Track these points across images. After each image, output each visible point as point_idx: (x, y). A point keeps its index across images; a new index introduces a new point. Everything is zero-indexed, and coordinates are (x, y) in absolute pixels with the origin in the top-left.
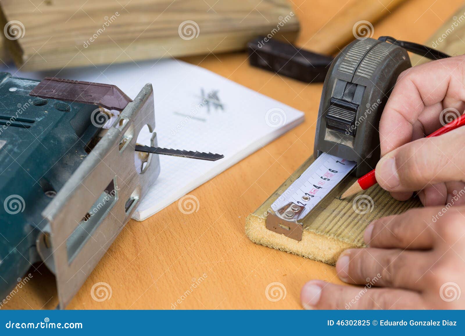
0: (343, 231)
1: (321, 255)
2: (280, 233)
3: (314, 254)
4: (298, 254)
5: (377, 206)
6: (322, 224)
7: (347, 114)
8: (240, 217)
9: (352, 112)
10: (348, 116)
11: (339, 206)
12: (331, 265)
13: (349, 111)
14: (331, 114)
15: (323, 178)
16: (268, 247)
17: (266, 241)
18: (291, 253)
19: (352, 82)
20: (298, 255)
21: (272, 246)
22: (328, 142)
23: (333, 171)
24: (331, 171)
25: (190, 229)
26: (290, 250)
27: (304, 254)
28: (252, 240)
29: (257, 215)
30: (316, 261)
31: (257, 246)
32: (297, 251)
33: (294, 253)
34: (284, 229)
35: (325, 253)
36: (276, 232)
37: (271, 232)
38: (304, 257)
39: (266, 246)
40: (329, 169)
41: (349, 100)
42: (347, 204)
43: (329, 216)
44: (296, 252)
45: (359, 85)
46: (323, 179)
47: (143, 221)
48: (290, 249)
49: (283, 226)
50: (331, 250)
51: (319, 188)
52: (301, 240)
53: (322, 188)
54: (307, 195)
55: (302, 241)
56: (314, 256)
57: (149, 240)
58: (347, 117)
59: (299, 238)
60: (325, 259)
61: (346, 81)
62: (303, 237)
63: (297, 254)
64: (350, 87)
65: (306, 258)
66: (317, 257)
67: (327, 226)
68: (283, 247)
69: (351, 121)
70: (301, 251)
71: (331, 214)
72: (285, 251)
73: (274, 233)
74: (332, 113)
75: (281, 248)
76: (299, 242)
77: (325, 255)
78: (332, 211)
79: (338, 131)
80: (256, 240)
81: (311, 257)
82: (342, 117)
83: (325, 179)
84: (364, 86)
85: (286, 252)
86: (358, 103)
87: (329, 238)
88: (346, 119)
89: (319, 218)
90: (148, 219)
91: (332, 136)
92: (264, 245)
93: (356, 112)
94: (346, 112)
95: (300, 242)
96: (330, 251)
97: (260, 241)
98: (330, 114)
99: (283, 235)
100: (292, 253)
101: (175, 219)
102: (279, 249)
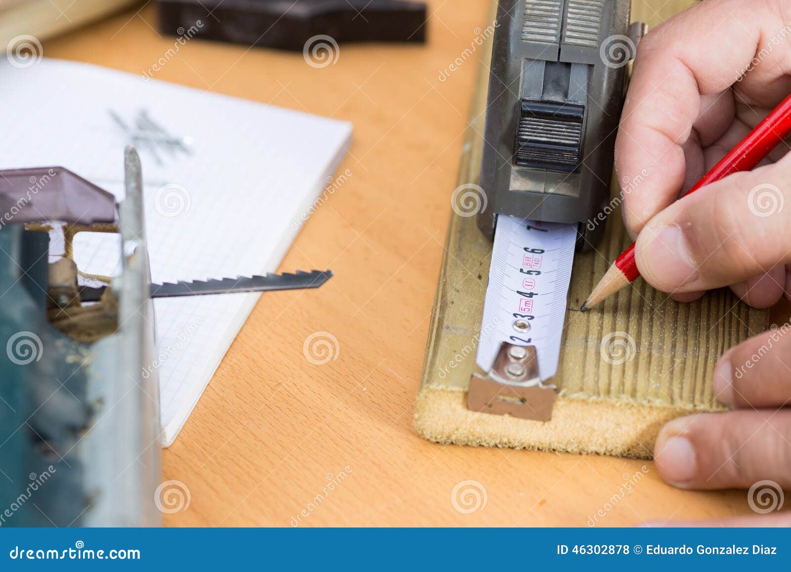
0: (635, 382)
1: (598, 440)
2: (502, 414)
3: (580, 442)
4: (540, 448)
5: (664, 309)
6: (583, 376)
7: (563, 130)
8: (365, 389)
9: (573, 123)
10: (567, 134)
11: (588, 326)
12: (620, 457)
13: (567, 123)
14: (527, 135)
15: (525, 270)
16: (470, 446)
17: (463, 435)
18: (524, 448)
19: (560, 61)
20: (542, 450)
21: (478, 442)
22: (517, 193)
23: (533, 251)
24: (530, 252)
25: (280, 441)
26: (523, 444)
27: (556, 445)
28: (431, 437)
29: (441, 387)
30: (584, 456)
31: (443, 448)
32: (540, 442)
33: (530, 448)
34: (512, 404)
35: (607, 435)
36: (491, 413)
37: (477, 415)
38: (557, 452)
39: (464, 443)
40: (523, 247)
41: (558, 98)
42: (602, 318)
43: (585, 355)
44: (537, 445)
45: (575, 63)
46: (525, 273)
47: (171, 446)
48: (523, 441)
49: (508, 399)
50: (621, 428)
51: (531, 295)
52: (550, 419)
53: (537, 294)
54: (519, 317)
55: (553, 421)
56: (581, 447)
57: (212, 487)
58: (565, 136)
59: (544, 416)
60: (606, 447)
61: (543, 61)
62: (555, 412)
63: (538, 449)
64: (555, 72)
65: (559, 452)
66: (587, 446)
67: (596, 379)
68: (505, 440)
69: (575, 142)
70: (548, 442)
71: (586, 347)
72: (509, 447)
73: (485, 416)
74: (530, 134)
75: (500, 443)
76: (544, 424)
77: (605, 439)
78: (584, 341)
79: (538, 167)
80: (439, 437)
81: (572, 450)
82: (552, 138)
83: (529, 272)
84: (585, 64)
85: (513, 448)
86: (580, 103)
87: (618, 405)
88: (563, 141)
89: (571, 364)
90: (179, 437)
91: (522, 179)
92: (459, 443)
93: (582, 122)
94: (561, 127)
95: (547, 424)
96: (619, 430)
97: (448, 437)
98: (525, 137)
99: (506, 416)
100: (527, 448)
101: (236, 425)
102: (496, 446)
